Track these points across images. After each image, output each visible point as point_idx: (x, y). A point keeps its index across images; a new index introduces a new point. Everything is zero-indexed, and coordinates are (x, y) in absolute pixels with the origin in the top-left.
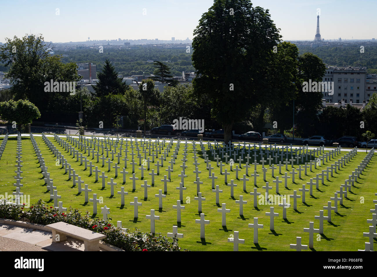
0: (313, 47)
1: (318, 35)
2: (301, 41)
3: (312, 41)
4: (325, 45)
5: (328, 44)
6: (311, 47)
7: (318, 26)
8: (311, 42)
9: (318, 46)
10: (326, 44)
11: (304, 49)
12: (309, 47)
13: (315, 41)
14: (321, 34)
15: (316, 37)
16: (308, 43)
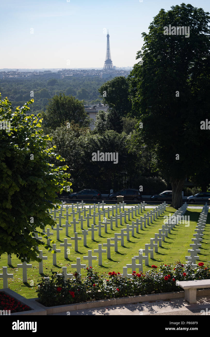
0: (103, 78)
1: (109, 61)
2: (86, 69)
3: (100, 69)
4: (119, 74)
5: (123, 74)
6: (101, 77)
7: (108, 49)
8: (100, 71)
9: (111, 76)
10: (121, 74)
11: (93, 81)
12: (99, 77)
13: (105, 70)
14: (112, 60)
15: (106, 64)
16: (96, 72)
